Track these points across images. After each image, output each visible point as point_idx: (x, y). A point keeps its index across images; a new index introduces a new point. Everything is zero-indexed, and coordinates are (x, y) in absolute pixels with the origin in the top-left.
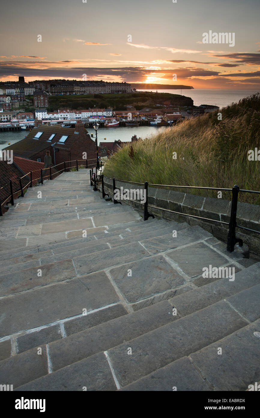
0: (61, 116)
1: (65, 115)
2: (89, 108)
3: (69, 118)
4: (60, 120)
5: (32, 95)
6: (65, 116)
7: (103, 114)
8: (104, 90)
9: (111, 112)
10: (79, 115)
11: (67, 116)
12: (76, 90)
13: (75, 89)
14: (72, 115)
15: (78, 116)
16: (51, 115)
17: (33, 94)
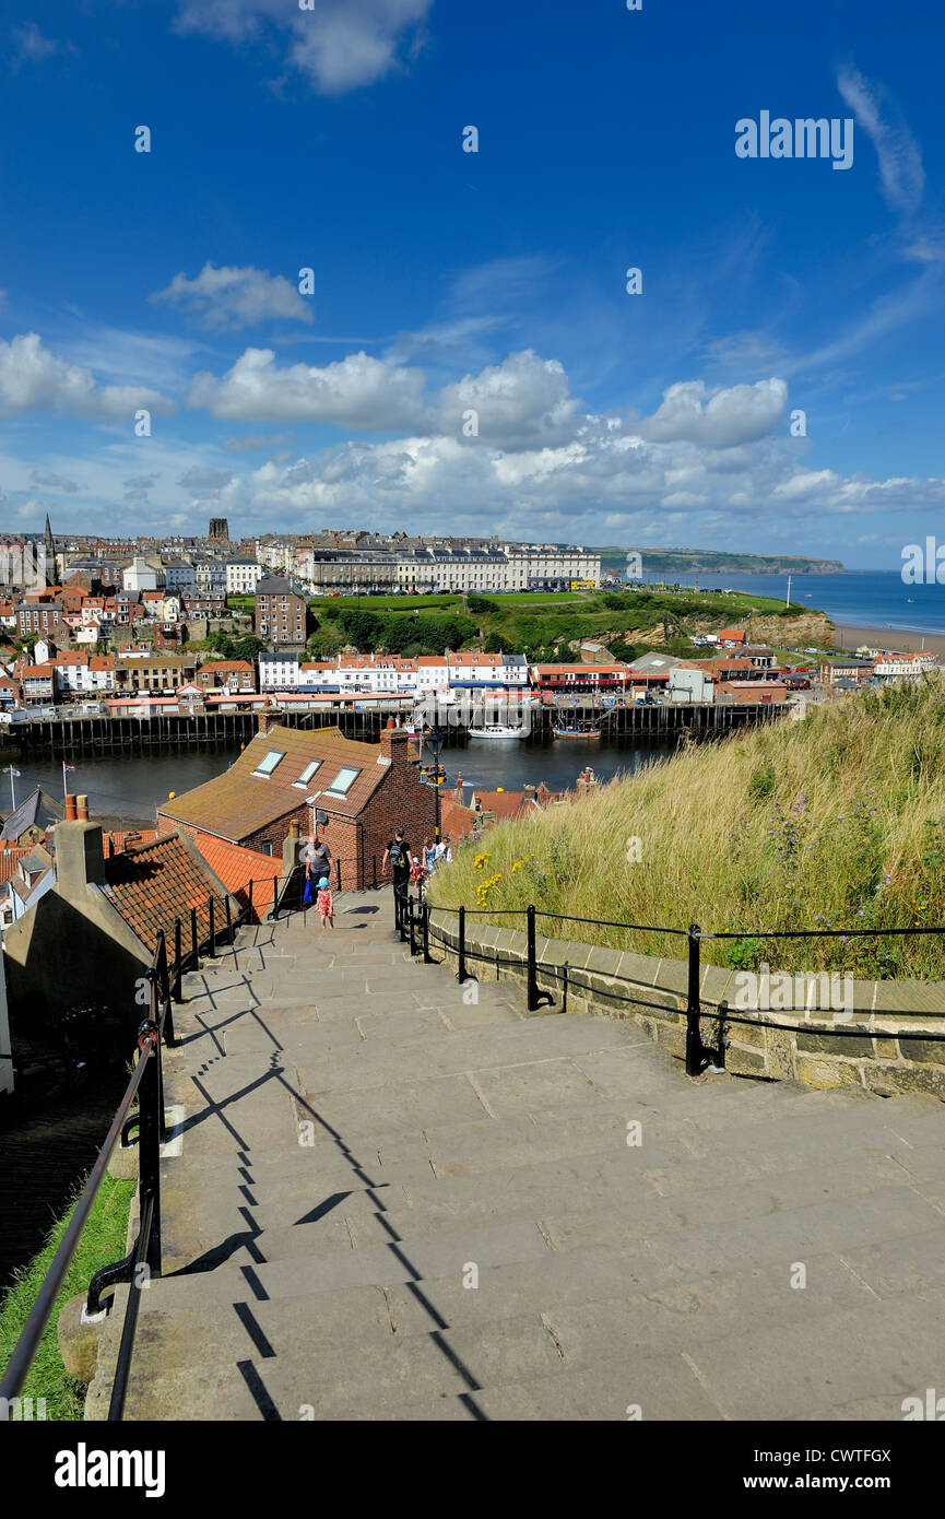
0: (348, 677)
1: (362, 676)
2: (447, 650)
3: (374, 687)
4: (344, 694)
5: (251, 595)
6: (361, 681)
7: (494, 676)
8: (502, 577)
9: (524, 669)
10: (409, 677)
11: (367, 677)
12: (404, 574)
13: (399, 573)
14: (385, 676)
15: (404, 680)
16: (314, 672)
17: (253, 588)
